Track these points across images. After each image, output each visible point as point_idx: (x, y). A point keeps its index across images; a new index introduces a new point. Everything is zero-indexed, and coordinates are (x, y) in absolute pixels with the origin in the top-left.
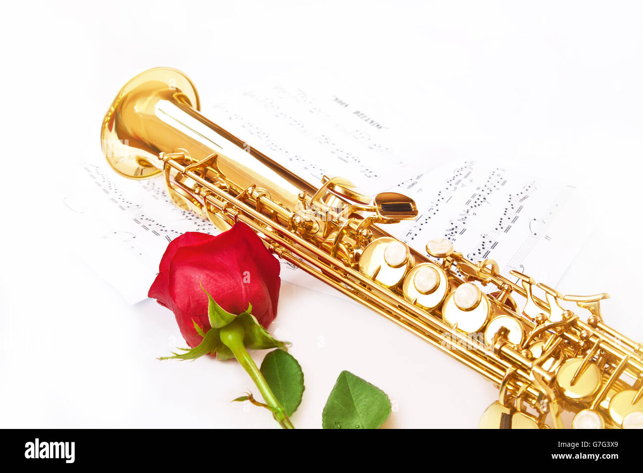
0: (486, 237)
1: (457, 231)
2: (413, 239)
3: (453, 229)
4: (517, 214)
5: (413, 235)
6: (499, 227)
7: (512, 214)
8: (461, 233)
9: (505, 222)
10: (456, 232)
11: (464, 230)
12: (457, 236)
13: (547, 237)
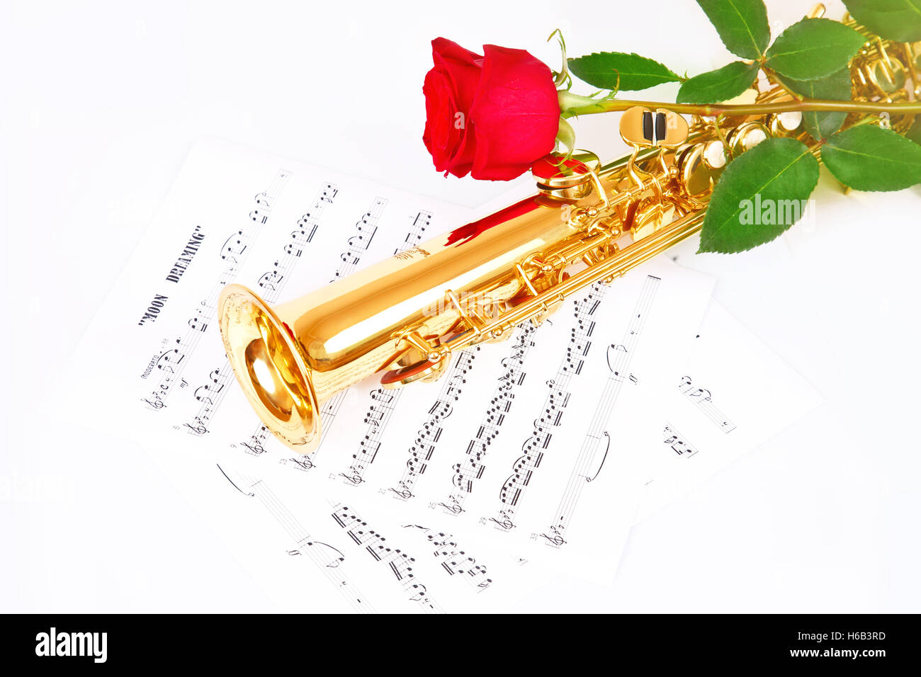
0: (554, 386)
1: (514, 379)
2: (457, 399)
3: (508, 376)
4: (589, 339)
5: (455, 391)
6: (568, 365)
7: (582, 338)
8: (520, 382)
9: (574, 354)
10: (513, 382)
11: (523, 375)
12: (515, 389)
13: (632, 378)
